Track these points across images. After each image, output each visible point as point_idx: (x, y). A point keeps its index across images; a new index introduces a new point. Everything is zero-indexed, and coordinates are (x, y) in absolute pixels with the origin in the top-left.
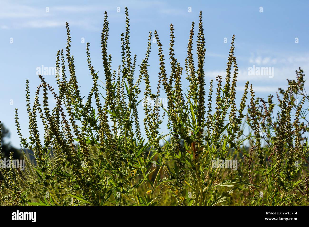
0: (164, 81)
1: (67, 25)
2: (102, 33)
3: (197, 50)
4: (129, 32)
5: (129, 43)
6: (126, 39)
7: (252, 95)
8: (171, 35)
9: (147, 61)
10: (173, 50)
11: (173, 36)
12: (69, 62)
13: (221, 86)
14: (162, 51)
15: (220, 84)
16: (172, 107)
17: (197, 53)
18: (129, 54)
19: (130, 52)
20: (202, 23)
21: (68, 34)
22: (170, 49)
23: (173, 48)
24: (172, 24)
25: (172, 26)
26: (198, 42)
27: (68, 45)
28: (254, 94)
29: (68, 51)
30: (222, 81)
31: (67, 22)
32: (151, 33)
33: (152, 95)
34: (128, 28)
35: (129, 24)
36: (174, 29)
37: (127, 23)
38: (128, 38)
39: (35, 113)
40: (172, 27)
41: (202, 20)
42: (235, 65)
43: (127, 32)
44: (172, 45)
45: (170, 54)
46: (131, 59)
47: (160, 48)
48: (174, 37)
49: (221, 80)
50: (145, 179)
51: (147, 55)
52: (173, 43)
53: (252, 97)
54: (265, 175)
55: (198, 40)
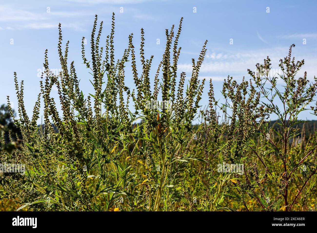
0: (134, 77)
1: (60, 26)
2: (92, 32)
3: (174, 49)
4: (113, 33)
5: (113, 42)
6: (111, 39)
7: (210, 87)
8: (142, 38)
9: (127, 58)
10: (143, 50)
11: (143, 38)
12: (60, 56)
13: (184, 80)
14: (134, 52)
15: (184, 79)
16: (140, 98)
17: (173, 51)
18: (113, 51)
19: (114, 50)
20: (181, 27)
21: (60, 34)
22: (141, 49)
23: (143, 48)
24: (142, 28)
25: (142, 29)
26: (175, 42)
27: (60, 42)
28: (212, 87)
29: (59, 48)
30: (185, 77)
31: (60, 23)
32: (133, 35)
33: (125, 87)
34: (113, 30)
35: (114, 27)
36: (144, 33)
37: (113, 25)
38: (112, 38)
39: (22, 99)
40: (142, 31)
41: (181, 25)
42: (194, 65)
43: (112, 33)
44: (142, 46)
45: (141, 54)
46: (114, 55)
47: (133, 49)
48: (144, 40)
49: (185, 75)
50: (124, 149)
51: (128, 53)
52: (143, 44)
53: (211, 88)
54: (218, 151)
55: (176, 40)
